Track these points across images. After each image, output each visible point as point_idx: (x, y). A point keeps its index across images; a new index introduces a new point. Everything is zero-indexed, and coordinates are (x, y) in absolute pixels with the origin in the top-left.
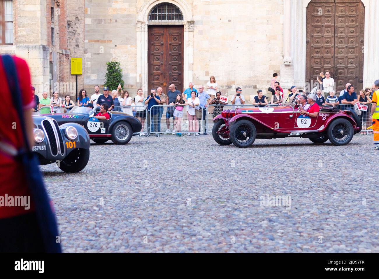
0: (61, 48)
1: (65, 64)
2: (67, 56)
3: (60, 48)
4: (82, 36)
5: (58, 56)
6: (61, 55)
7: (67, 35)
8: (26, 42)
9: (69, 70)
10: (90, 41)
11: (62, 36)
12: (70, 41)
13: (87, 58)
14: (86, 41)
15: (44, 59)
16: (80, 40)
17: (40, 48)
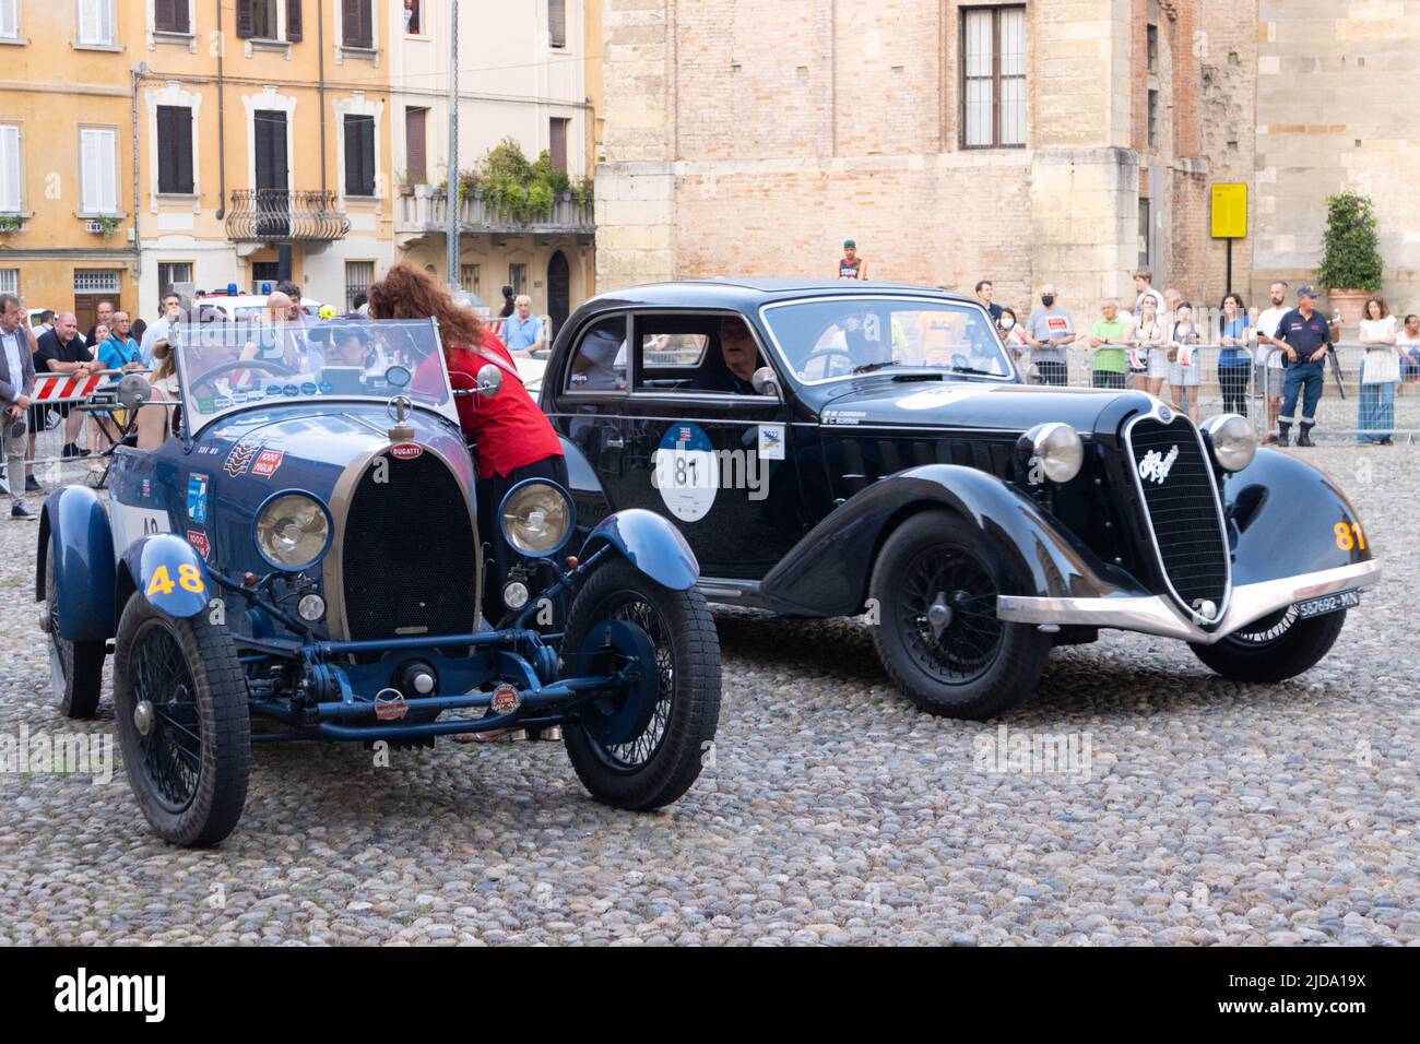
0: (1179, 155)
1: (1191, 205)
2: (1199, 178)
3: (1176, 152)
4: (1247, 113)
5: (1170, 180)
6: (1181, 175)
7: (1198, 111)
8: (1064, 138)
9: (1203, 225)
10: (1275, 129)
11: (1183, 117)
12: (1211, 130)
13: (1262, 184)
14: (1262, 130)
15: (1120, 190)
16: (1242, 128)
17: (1107, 156)
